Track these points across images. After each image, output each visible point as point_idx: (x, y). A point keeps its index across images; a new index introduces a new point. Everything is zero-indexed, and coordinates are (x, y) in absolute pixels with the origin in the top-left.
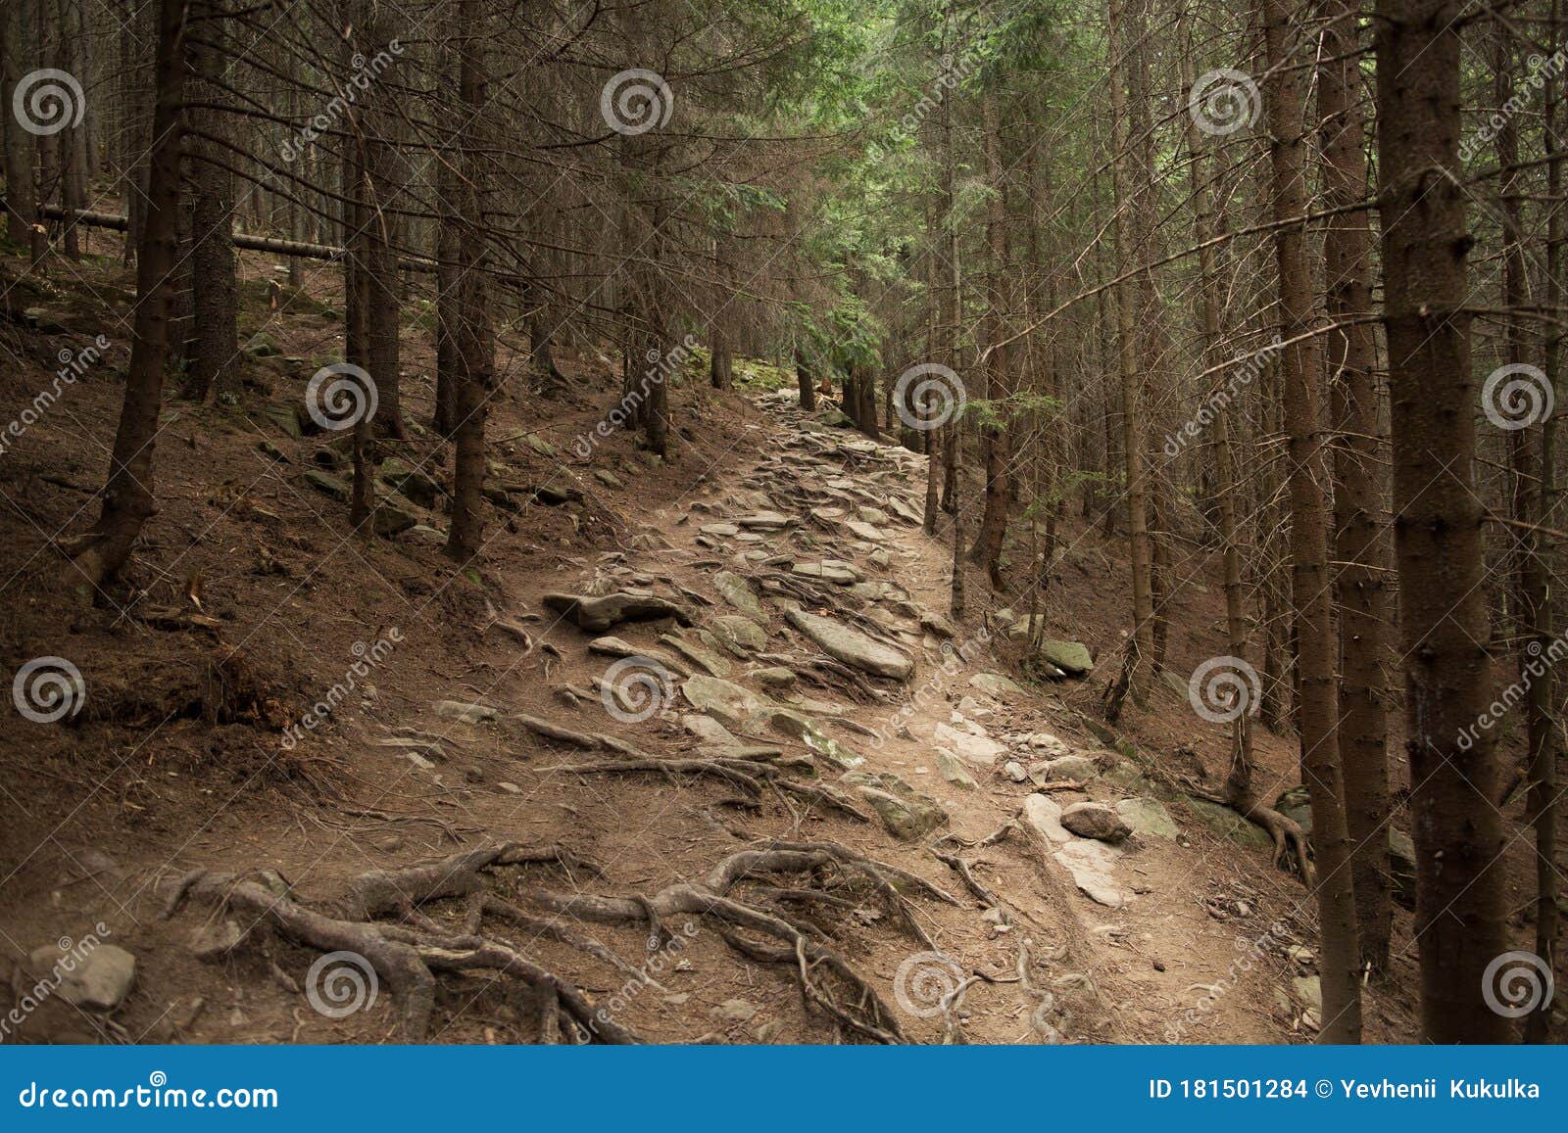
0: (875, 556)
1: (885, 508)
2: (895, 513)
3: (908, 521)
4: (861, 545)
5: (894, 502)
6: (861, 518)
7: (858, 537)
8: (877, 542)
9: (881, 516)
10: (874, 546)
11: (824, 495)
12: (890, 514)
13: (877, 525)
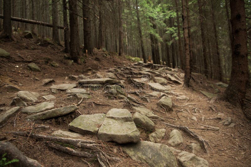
0: (163, 100)
1: (165, 78)
2: (170, 79)
3: (176, 83)
4: (155, 93)
5: (169, 76)
6: (155, 82)
7: (153, 89)
8: (163, 91)
9: (163, 80)
10: (162, 94)
11: (141, 74)
12: (168, 80)
13: (162, 84)
